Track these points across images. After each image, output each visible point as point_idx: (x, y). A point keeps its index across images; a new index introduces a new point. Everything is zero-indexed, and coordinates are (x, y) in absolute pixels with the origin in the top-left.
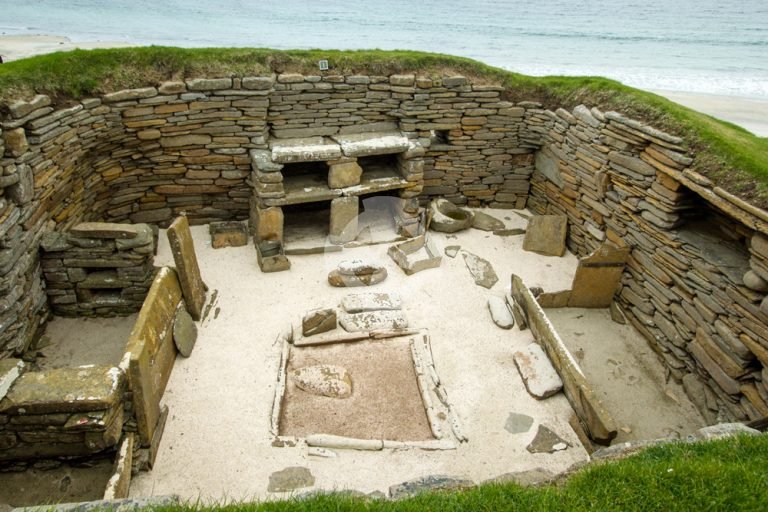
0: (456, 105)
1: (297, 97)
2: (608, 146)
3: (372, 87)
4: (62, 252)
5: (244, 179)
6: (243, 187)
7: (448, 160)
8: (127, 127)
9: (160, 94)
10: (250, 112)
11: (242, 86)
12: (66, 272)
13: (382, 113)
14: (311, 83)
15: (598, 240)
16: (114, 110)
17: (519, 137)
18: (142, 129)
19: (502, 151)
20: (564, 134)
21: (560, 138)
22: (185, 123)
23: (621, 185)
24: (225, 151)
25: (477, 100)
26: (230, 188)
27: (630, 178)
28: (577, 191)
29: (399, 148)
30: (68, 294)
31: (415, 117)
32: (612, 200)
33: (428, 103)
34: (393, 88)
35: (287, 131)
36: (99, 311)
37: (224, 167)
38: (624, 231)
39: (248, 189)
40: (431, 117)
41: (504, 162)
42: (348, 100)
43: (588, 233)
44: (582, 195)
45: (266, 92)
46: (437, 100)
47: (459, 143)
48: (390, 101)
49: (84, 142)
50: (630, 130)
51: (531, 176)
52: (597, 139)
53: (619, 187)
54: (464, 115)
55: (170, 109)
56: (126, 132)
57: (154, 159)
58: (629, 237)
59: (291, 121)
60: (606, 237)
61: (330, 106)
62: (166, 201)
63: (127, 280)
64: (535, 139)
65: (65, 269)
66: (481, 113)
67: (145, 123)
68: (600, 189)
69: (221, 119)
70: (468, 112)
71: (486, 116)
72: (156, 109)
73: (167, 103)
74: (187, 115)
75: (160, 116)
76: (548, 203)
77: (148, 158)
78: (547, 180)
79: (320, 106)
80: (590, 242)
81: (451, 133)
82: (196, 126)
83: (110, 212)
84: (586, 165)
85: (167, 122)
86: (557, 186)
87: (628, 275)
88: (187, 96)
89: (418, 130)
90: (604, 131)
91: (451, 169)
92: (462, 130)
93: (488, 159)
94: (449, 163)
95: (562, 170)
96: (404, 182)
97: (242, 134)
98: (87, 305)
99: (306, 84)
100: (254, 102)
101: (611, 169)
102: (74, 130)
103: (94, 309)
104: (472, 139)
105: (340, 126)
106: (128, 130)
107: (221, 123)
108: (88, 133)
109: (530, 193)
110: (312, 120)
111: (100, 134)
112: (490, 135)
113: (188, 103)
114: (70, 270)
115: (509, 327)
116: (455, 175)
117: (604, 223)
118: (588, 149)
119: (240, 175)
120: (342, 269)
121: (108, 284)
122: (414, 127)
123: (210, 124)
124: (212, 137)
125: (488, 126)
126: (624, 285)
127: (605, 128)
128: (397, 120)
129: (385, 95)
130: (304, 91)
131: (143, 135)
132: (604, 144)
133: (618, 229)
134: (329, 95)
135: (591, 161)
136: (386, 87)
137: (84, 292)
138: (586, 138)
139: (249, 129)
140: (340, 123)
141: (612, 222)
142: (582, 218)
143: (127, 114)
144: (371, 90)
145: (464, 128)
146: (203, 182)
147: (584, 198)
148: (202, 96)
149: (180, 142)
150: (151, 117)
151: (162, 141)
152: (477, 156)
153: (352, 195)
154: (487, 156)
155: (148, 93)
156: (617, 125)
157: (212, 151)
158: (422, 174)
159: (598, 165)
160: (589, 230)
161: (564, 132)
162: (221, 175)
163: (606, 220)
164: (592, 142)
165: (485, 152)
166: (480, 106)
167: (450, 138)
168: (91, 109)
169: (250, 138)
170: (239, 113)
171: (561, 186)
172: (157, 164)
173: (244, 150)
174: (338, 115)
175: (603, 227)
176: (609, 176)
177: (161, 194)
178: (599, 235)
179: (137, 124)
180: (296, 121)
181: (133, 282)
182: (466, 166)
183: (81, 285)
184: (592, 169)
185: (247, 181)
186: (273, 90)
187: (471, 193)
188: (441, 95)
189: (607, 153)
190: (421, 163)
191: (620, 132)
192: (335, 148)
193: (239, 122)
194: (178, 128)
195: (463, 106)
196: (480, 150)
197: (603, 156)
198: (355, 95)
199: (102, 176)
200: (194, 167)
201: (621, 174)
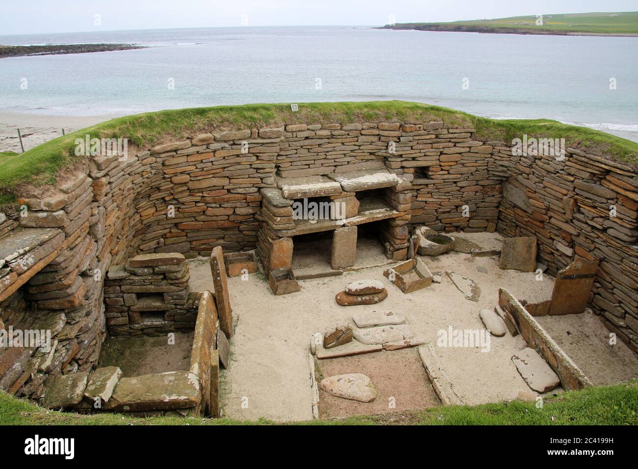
0: (435, 145)
1: (301, 143)
2: (573, 175)
3: (363, 132)
4: (121, 280)
5: (254, 214)
6: (253, 222)
7: (428, 192)
8: (165, 173)
9: (193, 145)
10: (263, 156)
11: (258, 136)
12: (123, 297)
13: (371, 154)
14: (313, 130)
15: (567, 256)
16: (159, 160)
17: (488, 171)
18: (176, 174)
19: (474, 183)
20: (530, 166)
21: (527, 170)
22: (210, 168)
23: (587, 208)
24: (240, 191)
25: (452, 140)
26: (241, 222)
27: (595, 201)
28: (546, 214)
29: (390, 183)
30: (122, 316)
31: (401, 156)
32: (579, 220)
33: (411, 144)
34: (381, 133)
35: (291, 172)
36: (145, 331)
37: (238, 204)
38: (592, 246)
39: (256, 223)
40: (413, 156)
41: (476, 192)
42: (343, 144)
43: (557, 250)
44: (550, 218)
45: (278, 140)
46: (420, 141)
47: (438, 176)
48: (380, 143)
49: (135, 187)
50: (591, 162)
51: (499, 203)
52: (562, 170)
53: (585, 209)
54: (441, 153)
55: (199, 158)
56: (164, 178)
57: (181, 200)
58: (597, 252)
59: (295, 164)
60: (575, 253)
61: (329, 149)
62: (186, 236)
63: (172, 304)
64: (503, 171)
65: (121, 294)
66: (456, 151)
67: (179, 170)
68: (568, 212)
69: (239, 164)
70: (446, 151)
71: (460, 153)
72: (189, 158)
73: (198, 152)
74: (212, 162)
75: (191, 164)
76: (517, 226)
77: (176, 199)
78: (515, 206)
79: (320, 149)
80: (560, 258)
81: (431, 169)
82: (218, 171)
83: (141, 247)
84: (553, 193)
85: (196, 168)
86: (526, 212)
87: (598, 285)
88: (214, 146)
89: (403, 167)
90: (568, 163)
91: (431, 200)
92: (440, 166)
93: (463, 190)
94: (429, 195)
95: (529, 198)
96: (395, 212)
97: (256, 175)
98: (137, 326)
99: (309, 132)
100: (268, 148)
101: (577, 194)
102: (131, 178)
103: (142, 330)
104: (449, 173)
105: (335, 166)
106: (166, 176)
107: (239, 167)
108: (139, 180)
109: (499, 219)
110: (313, 162)
111: (145, 180)
112: (464, 170)
113: (214, 152)
114: (125, 295)
115: (503, 335)
116: (435, 205)
117: (573, 241)
118: (554, 179)
119: (251, 211)
120: (349, 290)
121: (155, 307)
122: (399, 165)
123: (230, 168)
124: (230, 179)
125: (463, 162)
126: (595, 294)
127: (569, 160)
128: (385, 160)
129: (376, 139)
130: (307, 138)
131: (176, 179)
132: (569, 174)
133: (587, 245)
134: (327, 141)
135: (557, 188)
136: (376, 132)
137: (135, 315)
138: (552, 169)
139: (262, 171)
140: (336, 164)
141: (581, 240)
142: (551, 238)
143: (167, 163)
144: (362, 135)
145: (442, 164)
146: (219, 218)
147: (553, 220)
148: (226, 145)
149: (205, 184)
150: (184, 164)
151: (190, 185)
152: (454, 188)
153: (352, 226)
154: (461, 187)
155: (185, 145)
156: (579, 158)
157: (229, 191)
158: (410, 205)
159: (565, 192)
160: (558, 247)
161: (531, 165)
162: (234, 211)
163: (574, 238)
164: (558, 172)
165: (459, 184)
166: (455, 146)
167: (430, 173)
168: (142, 160)
169: (261, 179)
170: (255, 158)
171: (530, 211)
172: (183, 204)
173: (256, 189)
174: (335, 157)
175: (572, 244)
176: (576, 200)
177: (183, 230)
178: (569, 252)
179: (173, 171)
180: (299, 163)
181: (176, 305)
182: (443, 197)
183: (134, 308)
184: (560, 196)
185: (256, 216)
186: (283, 138)
187: (448, 221)
188: (423, 137)
189: (572, 182)
190: (409, 195)
191: (583, 164)
192: (336, 185)
193: (253, 166)
194: (204, 173)
195: (441, 146)
196: (455, 182)
197: (569, 184)
198: (349, 140)
199: (141, 216)
200: (213, 205)
201: (587, 198)
